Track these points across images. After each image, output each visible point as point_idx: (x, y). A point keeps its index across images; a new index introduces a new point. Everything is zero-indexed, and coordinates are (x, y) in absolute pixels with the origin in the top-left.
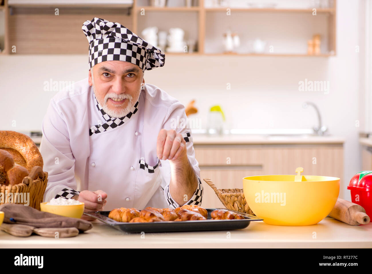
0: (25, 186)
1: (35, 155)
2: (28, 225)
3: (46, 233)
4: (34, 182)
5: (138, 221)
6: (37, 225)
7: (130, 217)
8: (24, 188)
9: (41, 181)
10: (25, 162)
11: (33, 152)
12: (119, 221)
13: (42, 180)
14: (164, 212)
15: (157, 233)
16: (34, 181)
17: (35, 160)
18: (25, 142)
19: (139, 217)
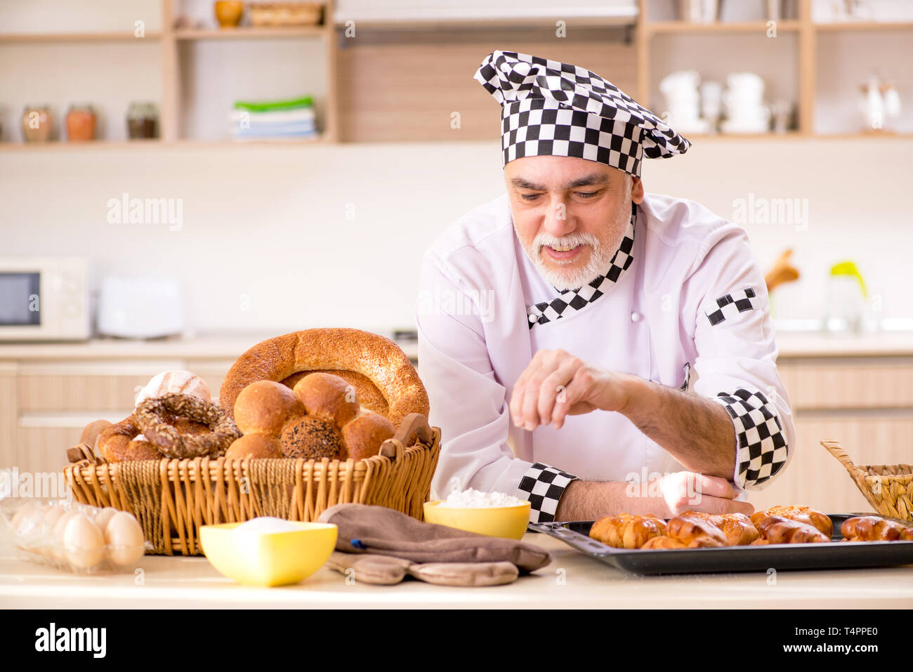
0: (387, 461)
1: (409, 387)
2: (395, 556)
3: (439, 576)
4: (407, 451)
5: (663, 544)
6: (418, 555)
7: (642, 535)
8: (384, 468)
9: (425, 449)
10: (386, 403)
11: (403, 380)
12: (617, 547)
13: (426, 447)
14: (726, 524)
15: (710, 575)
16: (409, 450)
17: (408, 399)
18: (384, 357)
19: (666, 535)
